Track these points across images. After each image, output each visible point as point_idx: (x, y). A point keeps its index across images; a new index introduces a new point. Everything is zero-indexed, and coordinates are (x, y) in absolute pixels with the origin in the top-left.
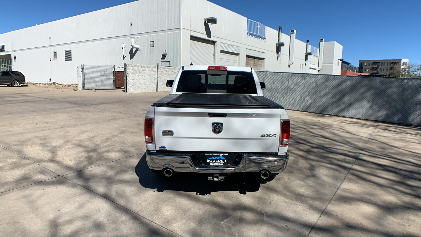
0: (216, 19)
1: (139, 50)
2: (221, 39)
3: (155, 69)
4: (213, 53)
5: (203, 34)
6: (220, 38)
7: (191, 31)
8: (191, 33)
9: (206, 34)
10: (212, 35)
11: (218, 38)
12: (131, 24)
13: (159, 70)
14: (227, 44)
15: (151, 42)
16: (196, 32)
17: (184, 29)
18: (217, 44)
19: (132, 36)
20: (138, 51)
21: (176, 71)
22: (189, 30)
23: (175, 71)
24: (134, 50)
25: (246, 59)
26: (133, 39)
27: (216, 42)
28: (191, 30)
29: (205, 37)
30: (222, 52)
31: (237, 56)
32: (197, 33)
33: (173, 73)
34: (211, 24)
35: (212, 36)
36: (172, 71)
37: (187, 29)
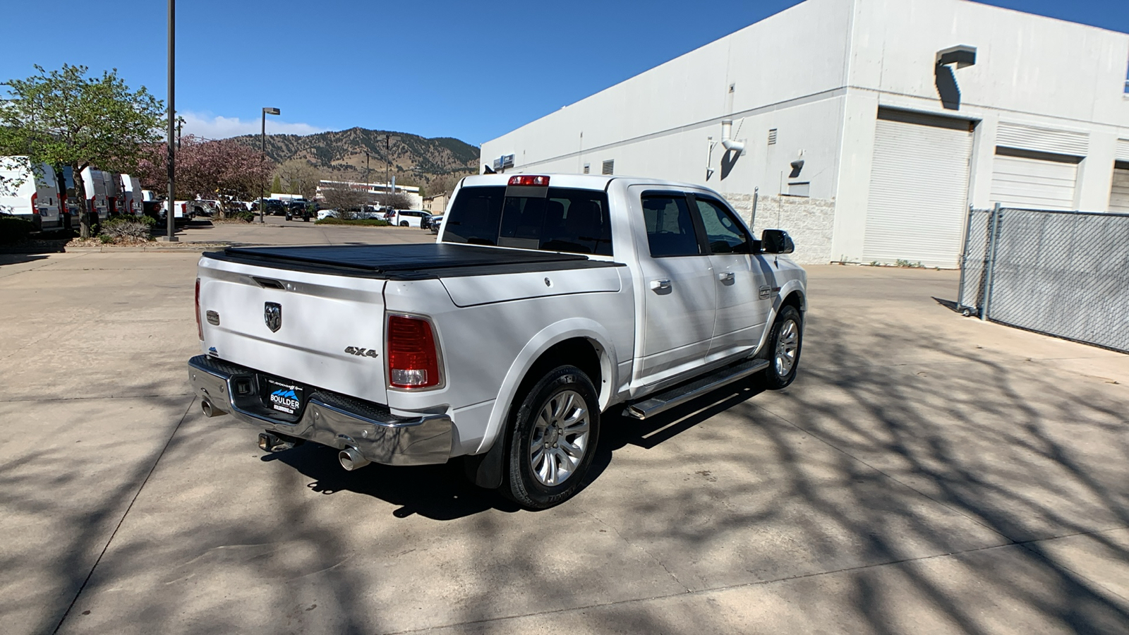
0: (975, 49)
1: (742, 153)
2: (1000, 112)
3: (747, 202)
4: (966, 155)
5: (926, 98)
6: (996, 108)
7: (883, 92)
8: (880, 99)
9: (940, 98)
10: (962, 100)
11: (989, 108)
12: (732, 88)
13: (760, 205)
14: (1026, 126)
15: (771, 132)
16: (902, 95)
17: (854, 89)
18: (982, 128)
19: (727, 120)
20: (740, 157)
21: (817, 208)
22: (874, 90)
23: (814, 208)
24: (733, 154)
25: (1114, 173)
26: (727, 127)
27: (980, 121)
28: (881, 90)
29: (937, 108)
30: (1001, 151)
31: (1075, 165)
32: (903, 97)
33: (805, 213)
34: (958, 68)
35: (964, 104)
36: (803, 208)
37: (868, 89)
